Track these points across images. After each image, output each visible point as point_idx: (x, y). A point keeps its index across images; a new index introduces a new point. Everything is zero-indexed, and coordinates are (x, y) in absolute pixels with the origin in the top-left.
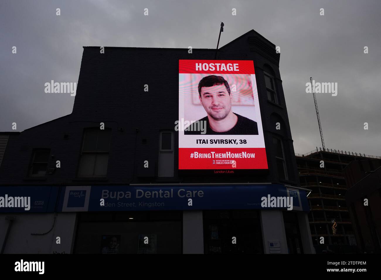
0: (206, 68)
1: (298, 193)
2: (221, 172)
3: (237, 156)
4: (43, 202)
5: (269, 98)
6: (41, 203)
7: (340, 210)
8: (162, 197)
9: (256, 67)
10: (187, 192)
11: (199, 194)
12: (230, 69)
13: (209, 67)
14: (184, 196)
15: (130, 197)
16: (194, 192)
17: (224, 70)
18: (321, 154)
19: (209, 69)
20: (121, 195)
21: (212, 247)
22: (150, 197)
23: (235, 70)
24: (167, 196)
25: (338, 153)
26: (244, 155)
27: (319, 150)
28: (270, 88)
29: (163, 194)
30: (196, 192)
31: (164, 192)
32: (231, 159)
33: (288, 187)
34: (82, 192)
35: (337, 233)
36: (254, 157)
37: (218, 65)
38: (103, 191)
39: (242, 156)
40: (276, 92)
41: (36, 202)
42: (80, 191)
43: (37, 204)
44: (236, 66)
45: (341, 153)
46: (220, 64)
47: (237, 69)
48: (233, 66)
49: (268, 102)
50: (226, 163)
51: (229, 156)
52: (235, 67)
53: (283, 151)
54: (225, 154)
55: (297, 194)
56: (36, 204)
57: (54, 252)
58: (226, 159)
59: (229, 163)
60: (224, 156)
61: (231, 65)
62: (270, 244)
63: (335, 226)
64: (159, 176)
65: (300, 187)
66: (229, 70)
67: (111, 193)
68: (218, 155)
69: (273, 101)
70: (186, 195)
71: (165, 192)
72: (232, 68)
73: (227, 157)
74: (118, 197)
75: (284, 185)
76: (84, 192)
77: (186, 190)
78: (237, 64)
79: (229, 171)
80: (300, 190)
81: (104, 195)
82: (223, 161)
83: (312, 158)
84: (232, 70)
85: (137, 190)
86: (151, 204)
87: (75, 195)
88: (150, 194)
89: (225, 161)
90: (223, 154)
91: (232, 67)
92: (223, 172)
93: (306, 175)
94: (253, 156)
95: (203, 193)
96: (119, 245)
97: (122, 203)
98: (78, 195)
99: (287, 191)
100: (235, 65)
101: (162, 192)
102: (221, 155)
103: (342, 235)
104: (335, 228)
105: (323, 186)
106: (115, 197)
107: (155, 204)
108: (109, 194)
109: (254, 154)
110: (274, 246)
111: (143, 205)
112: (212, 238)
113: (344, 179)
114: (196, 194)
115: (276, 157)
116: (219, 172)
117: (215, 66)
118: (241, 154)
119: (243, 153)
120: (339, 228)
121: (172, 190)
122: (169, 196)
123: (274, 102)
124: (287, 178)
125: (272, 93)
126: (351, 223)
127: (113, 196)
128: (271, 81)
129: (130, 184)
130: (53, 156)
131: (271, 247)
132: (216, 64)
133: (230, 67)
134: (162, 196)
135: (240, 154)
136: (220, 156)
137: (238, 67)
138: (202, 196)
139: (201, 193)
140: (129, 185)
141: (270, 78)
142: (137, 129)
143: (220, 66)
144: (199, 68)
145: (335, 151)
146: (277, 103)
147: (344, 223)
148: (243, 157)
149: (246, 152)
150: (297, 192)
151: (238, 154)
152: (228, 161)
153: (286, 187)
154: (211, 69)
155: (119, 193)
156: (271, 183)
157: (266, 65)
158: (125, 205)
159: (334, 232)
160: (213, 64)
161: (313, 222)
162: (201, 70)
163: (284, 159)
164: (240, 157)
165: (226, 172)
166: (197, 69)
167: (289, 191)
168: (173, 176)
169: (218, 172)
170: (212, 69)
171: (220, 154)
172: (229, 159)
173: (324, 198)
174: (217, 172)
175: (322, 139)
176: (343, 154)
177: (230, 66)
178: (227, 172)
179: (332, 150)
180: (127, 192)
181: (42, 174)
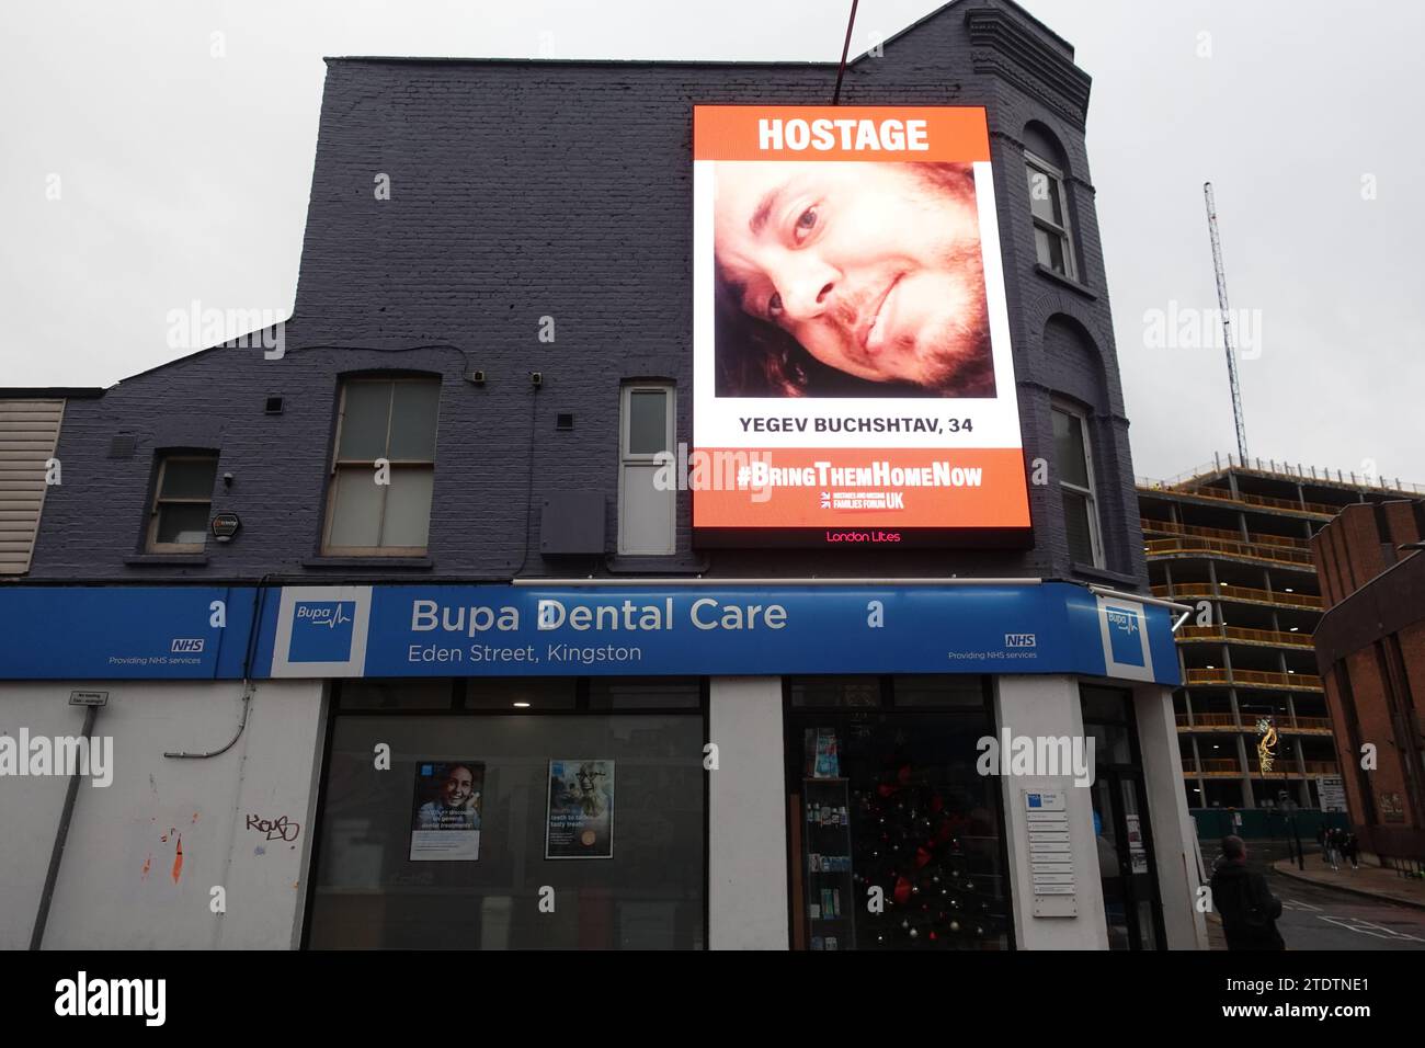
0: (798, 139)
1: (1141, 616)
2: (851, 538)
3: (913, 477)
4: (201, 644)
5: (1044, 258)
6: (195, 647)
7: (1294, 687)
8: (634, 627)
9: (994, 135)
10: (726, 609)
11: (768, 617)
12: (893, 141)
13: (813, 137)
14: (715, 624)
15: (515, 626)
16: (752, 611)
17: (867, 146)
18: (1233, 482)
19: (810, 142)
20: (482, 619)
21: (817, 806)
22: (588, 626)
23: (914, 146)
24: (650, 622)
25: (1298, 475)
26: (942, 474)
27: (1225, 466)
28: (1048, 218)
29: (635, 618)
30: (759, 608)
31: (639, 610)
32: (892, 489)
33: (1102, 595)
34: (340, 606)
35: (1275, 768)
36: (978, 483)
37: (845, 125)
38: (417, 604)
39: (932, 480)
40: (1069, 235)
41: (175, 641)
42: (332, 606)
43: (180, 648)
44: (918, 129)
45: (1307, 475)
46: (853, 123)
47: (920, 141)
48: (905, 131)
49: (1040, 273)
50: (872, 505)
51: (882, 478)
52: (913, 135)
53: (1089, 461)
54: (868, 470)
55: (1135, 621)
56: (177, 650)
57: (248, 817)
58: (873, 489)
59: (882, 505)
60: (864, 477)
61: (898, 125)
62: (1030, 799)
63: (1269, 742)
64: (621, 552)
65: (1147, 593)
66: (889, 147)
67: (447, 610)
68: (840, 476)
69: (1058, 269)
70: (720, 622)
71: (645, 609)
72: (899, 137)
73: (877, 483)
74: (473, 625)
75: (1088, 585)
76: (349, 608)
77: (722, 604)
78: (922, 123)
79: (881, 535)
80: (1147, 607)
81: (420, 619)
82: (861, 495)
83: (1196, 494)
84: (900, 146)
85: (542, 604)
86: (593, 651)
87: (316, 619)
88: (589, 617)
89: (870, 495)
90: (859, 471)
91: (902, 134)
92: (858, 537)
93: (1172, 557)
94: (974, 477)
95: (783, 615)
96: (478, 795)
97: (487, 650)
98: (326, 619)
99: (1100, 610)
100: (912, 124)
101: (634, 609)
102: (855, 473)
103: (1292, 776)
104: (1271, 749)
105: (1234, 599)
106: (460, 626)
107: (606, 653)
108: (439, 615)
109: (980, 470)
110: (1044, 806)
111: (562, 657)
112: (817, 775)
113: (1314, 571)
114: (759, 617)
115: (1062, 483)
116: (844, 538)
117: (836, 132)
118: (929, 470)
119: (936, 465)
120: (1283, 750)
121: (670, 602)
122: (657, 626)
123: (1063, 272)
124: (1099, 563)
125: (1055, 237)
126: (1330, 732)
127: (453, 621)
128: (1053, 190)
129: (515, 581)
130: (227, 475)
131: (1032, 809)
132: (838, 123)
133: (895, 135)
134: (632, 623)
135: (925, 470)
136: (848, 477)
137: (923, 135)
138: (782, 625)
139: (775, 612)
140: (509, 582)
141: (1049, 178)
142: (536, 378)
143: (854, 131)
144: (771, 140)
145: (1287, 467)
146: (1072, 276)
147: (1304, 731)
148: (937, 484)
149: (946, 465)
150: (1135, 613)
151: (917, 470)
152: (882, 495)
153: (1096, 593)
154: (819, 141)
155: (474, 612)
156: (1039, 580)
157: (1035, 127)
158: (499, 654)
159: (1263, 765)
160: (828, 124)
161: (1189, 729)
162: (778, 145)
163: (1092, 490)
164: (926, 484)
165: (871, 537)
166: (764, 145)
167: (1108, 608)
168: (673, 552)
169: (840, 538)
170: (823, 141)
171: (848, 470)
172: (882, 489)
173: (1234, 640)
174: (837, 537)
175: (1240, 421)
176: (1315, 481)
177: (892, 130)
178: (877, 537)
179: (1275, 462)
180: (503, 610)
181: (191, 542)
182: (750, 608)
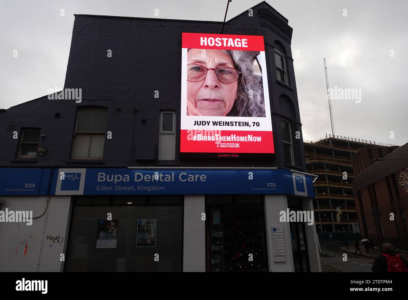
0: (211, 43)
1: (304, 178)
2: (225, 156)
3: (242, 139)
4: (34, 185)
5: (279, 78)
6: (32, 186)
7: (346, 198)
8: (163, 181)
9: (266, 44)
10: (189, 176)
11: (201, 178)
12: (238, 44)
13: (216, 42)
14: (186, 180)
15: (128, 180)
16: (197, 176)
17: (231, 46)
18: (331, 141)
19: (215, 44)
20: (118, 178)
21: (214, 232)
22: (149, 180)
23: (244, 46)
24: (167, 179)
25: (348, 140)
26: (250, 138)
27: (328, 137)
28: (280, 67)
29: (163, 178)
30: (198, 176)
32: (236, 142)
33: (294, 172)
34: (76, 174)
35: (341, 221)
36: (260, 141)
37: (225, 40)
38: (99, 174)
39: (248, 140)
40: (286, 72)
42: (74, 174)
44: (245, 41)
45: (350, 140)
46: (227, 39)
48: (241, 42)
49: (278, 82)
50: (231, 146)
51: (234, 139)
52: (244, 43)
53: (291, 135)
54: (230, 137)
55: (303, 179)
56: (27, 187)
57: (48, 236)
58: (231, 142)
59: (233, 146)
60: (229, 139)
61: (239, 40)
62: (273, 229)
63: (339, 214)
64: (159, 159)
65: (306, 172)
66: (237, 46)
67: (108, 176)
68: (222, 138)
71: (166, 176)
73: (232, 140)
74: (116, 180)
75: (290, 170)
76: (79, 175)
77: (188, 174)
79: (233, 155)
80: (306, 176)
81: (100, 178)
82: (228, 144)
83: (320, 145)
84: (240, 46)
85: (136, 174)
86: (151, 187)
87: (69, 178)
88: (150, 178)
89: (230, 144)
90: (227, 137)
92: (227, 156)
93: (314, 162)
94: (259, 139)
95: (205, 177)
96: (116, 229)
97: (120, 187)
98: (72, 178)
99: (293, 176)
100: (243, 40)
101: (163, 175)
103: (346, 223)
104: (340, 216)
105: (330, 174)
106: (112, 180)
107: (155, 188)
108: (106, 177)
109: (261, 137)
110: (277, 231)
111: (142, 189)
112: (214, 223)
113: (352, 166)
114: (199, 178)
115: (283, 141)
116: (223, 156)
117: (222, 41)
118: (247, 137)
119: (249, 136)
120: (343, 216)
121: (173, 173)
122: (169, 180)
123: (284, 82)
124: (293, 163)
125: (282, 73)
126: (356, 211)
127: (110, 179)
128: (282, 60)
129: (129, 167)
130: (43, 135)
131: (274, 232)
132: (223, 39)
135: (245, 137)
136: (224, 139)
137: (246, 43)
138: (205, 180)
139: (203, 177)
140: (127, 168)
141: (281, 56)
142: (135, 109)
143: (227, 41)
144: (204, 43)
145: (345, 138)
146: (287, 83)
147: (349, 211)
148: (249, 141)
149: (251, 136)
150: (303, 177)
151: (243, 137)
152: (233, 144)
153: (292, 172)
154: (217, 44)
155: (116, 176)
156: (277, 168)
157: (277, 42)
158: (123, 188)
159: (338, 220)
160: (220, 39)
161: (318, 210)
162: (206, 44)
163: (291, 143)
164: (246, 141)
165: (230, 156)
166: (202, 44)
167: (295, 176)
168: (174, 159)
171: (224, 137)
172: (234, 142)
173: (331, 186)
174: (221, 156)
175: (333, 125)
176: (353, 141)
178: (232, 156)
179: (342, 136)
180: (125, 176)
181: (31, 155)
182: (196, 175)
